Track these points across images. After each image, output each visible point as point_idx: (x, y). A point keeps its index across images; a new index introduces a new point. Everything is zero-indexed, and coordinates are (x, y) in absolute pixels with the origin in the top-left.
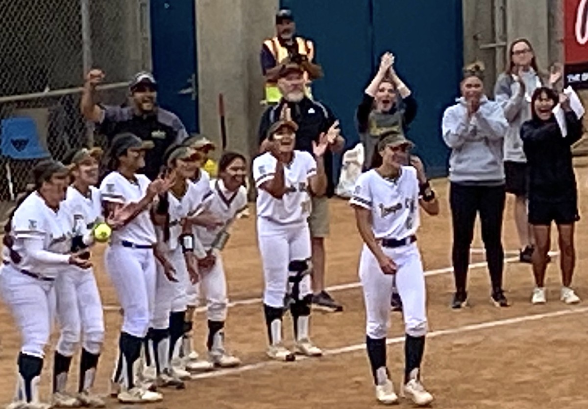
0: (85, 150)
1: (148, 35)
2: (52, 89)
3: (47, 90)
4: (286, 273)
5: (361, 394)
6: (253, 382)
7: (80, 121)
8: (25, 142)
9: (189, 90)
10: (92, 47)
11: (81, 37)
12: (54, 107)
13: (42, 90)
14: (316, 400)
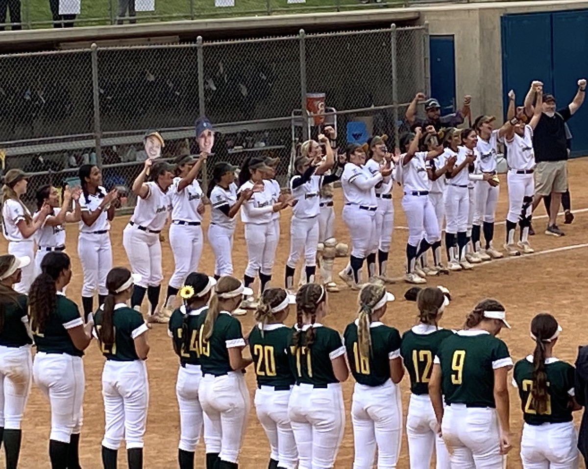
0: (378, 137)
1: (429, 75)
2: (375, 106)
3: (373, 107)
4: (522, 204)
5: (551, 278)
6: (489, 271)
7: (391, 123)
8: (360, 135)
9: (451, 107)
10: (397, 82)
11: (391, 77)
12: (377, 115)
13: (370, 106)
14: (525, 281)
